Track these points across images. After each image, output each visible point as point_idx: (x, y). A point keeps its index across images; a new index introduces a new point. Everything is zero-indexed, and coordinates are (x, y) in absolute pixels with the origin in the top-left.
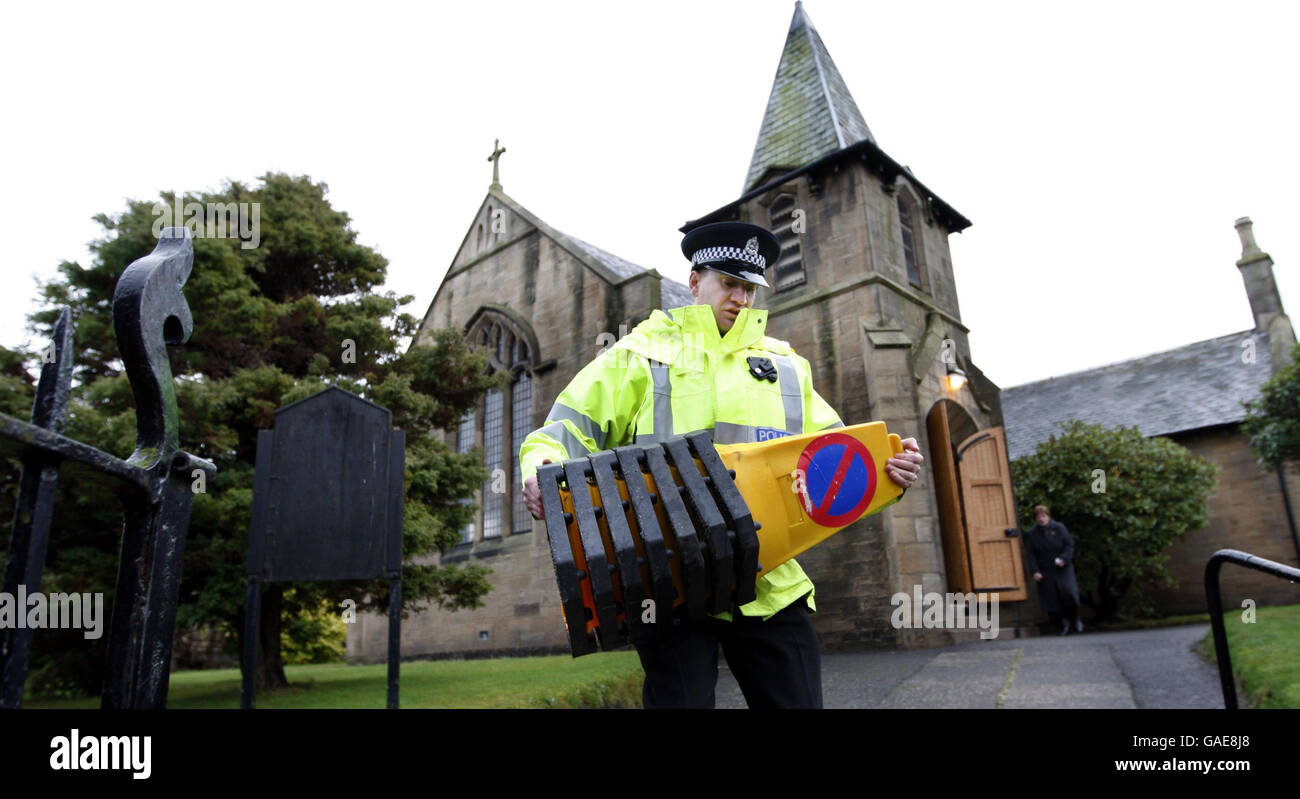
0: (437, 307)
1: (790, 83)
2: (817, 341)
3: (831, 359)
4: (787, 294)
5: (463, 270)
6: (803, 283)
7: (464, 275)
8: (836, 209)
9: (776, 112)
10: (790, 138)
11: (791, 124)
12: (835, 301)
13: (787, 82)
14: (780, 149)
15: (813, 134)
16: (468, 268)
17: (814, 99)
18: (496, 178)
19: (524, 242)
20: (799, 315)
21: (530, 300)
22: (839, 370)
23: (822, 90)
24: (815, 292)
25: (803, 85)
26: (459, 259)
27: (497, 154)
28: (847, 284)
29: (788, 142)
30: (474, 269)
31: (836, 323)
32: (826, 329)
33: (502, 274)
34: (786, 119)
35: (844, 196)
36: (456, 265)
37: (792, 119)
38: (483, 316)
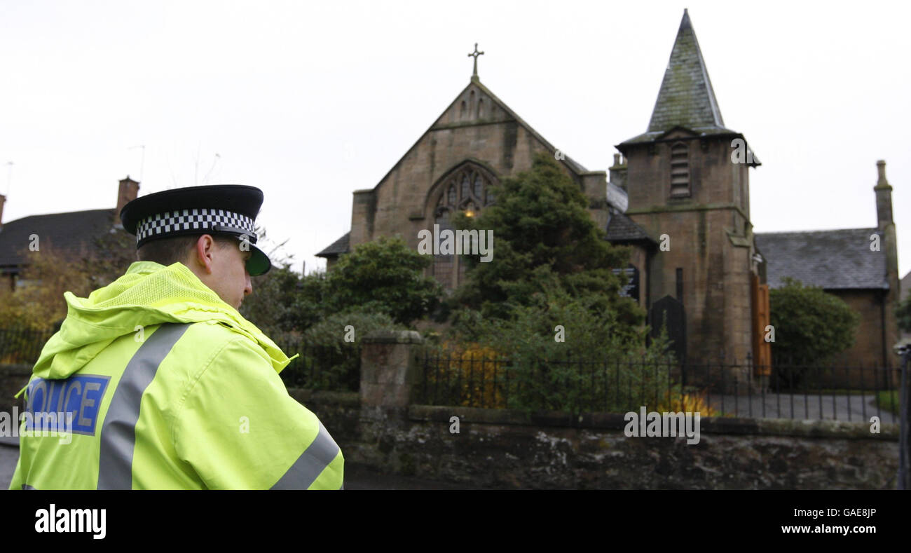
0: (421, 148)
1: (680, 65)
2: (696, 232)
3: (704, 243)
4: (678, 201)
5: (446, 128)
6: (689, 196)
7: (447, 132)
8: (715, 162)
9: (671, 81)
10: (682, 103)
11: (682, 93)
12: (710, 213)
13: (678, 63)
14: (673, 108)
15: (696, 106)
16: (452, 128)
17: (697, 83)
18: (475, 71)
19: (504, 126)
20: (687, 215)
21: (509, 165)
22: (708, 250)
23: (703, 79)
24: (695, 204)
25: (690, 70)
26: (443, 119)
27: (476, 55)
28: (718, 206)
29: (679, 105)
30: (457, 130)
31: (708, 225)
32: (702, 227)
33: (483, 141)
34: (678, 89)
35: (720, 157)
36: (440, 123)
37: (683, 91)
38: (466, 165)
